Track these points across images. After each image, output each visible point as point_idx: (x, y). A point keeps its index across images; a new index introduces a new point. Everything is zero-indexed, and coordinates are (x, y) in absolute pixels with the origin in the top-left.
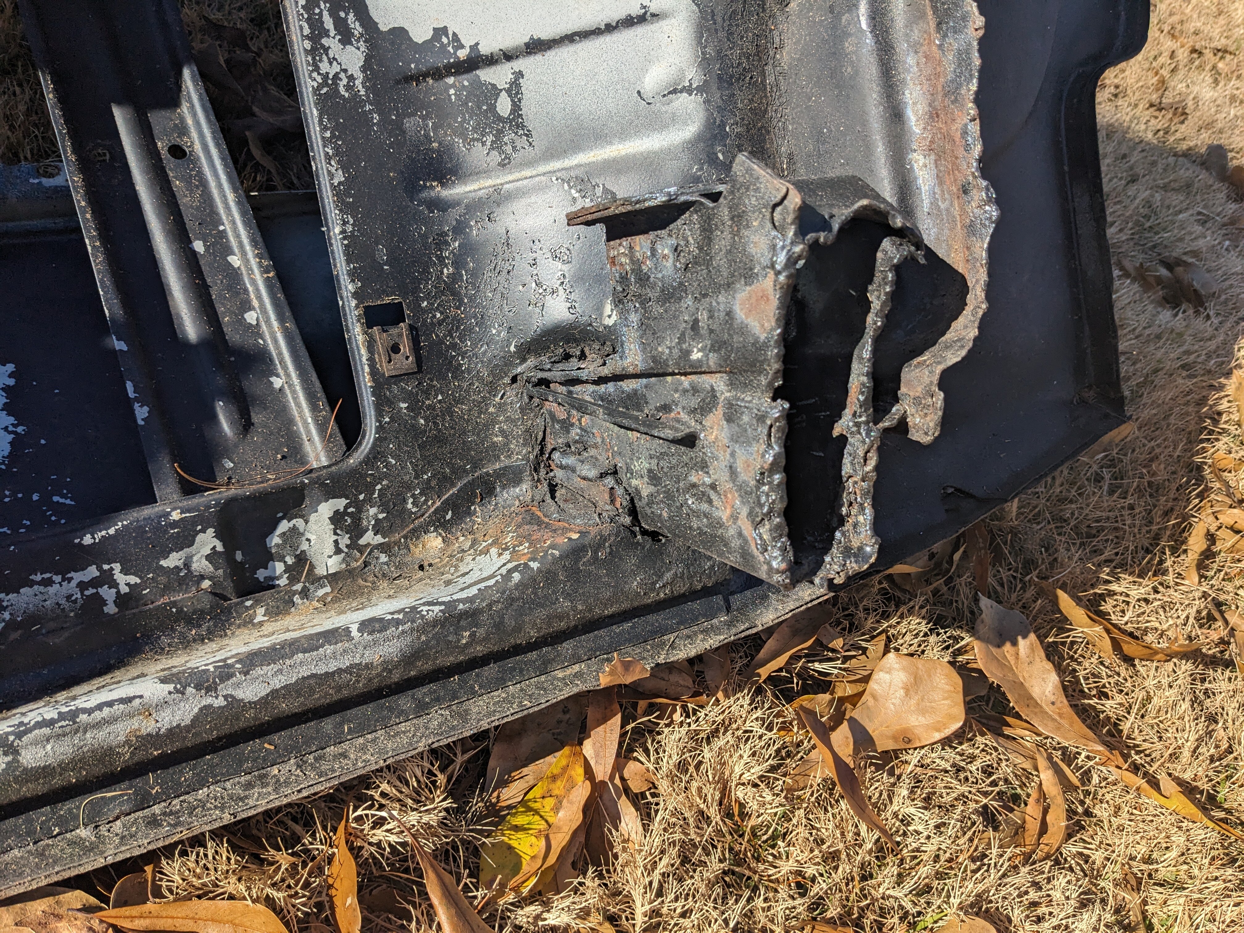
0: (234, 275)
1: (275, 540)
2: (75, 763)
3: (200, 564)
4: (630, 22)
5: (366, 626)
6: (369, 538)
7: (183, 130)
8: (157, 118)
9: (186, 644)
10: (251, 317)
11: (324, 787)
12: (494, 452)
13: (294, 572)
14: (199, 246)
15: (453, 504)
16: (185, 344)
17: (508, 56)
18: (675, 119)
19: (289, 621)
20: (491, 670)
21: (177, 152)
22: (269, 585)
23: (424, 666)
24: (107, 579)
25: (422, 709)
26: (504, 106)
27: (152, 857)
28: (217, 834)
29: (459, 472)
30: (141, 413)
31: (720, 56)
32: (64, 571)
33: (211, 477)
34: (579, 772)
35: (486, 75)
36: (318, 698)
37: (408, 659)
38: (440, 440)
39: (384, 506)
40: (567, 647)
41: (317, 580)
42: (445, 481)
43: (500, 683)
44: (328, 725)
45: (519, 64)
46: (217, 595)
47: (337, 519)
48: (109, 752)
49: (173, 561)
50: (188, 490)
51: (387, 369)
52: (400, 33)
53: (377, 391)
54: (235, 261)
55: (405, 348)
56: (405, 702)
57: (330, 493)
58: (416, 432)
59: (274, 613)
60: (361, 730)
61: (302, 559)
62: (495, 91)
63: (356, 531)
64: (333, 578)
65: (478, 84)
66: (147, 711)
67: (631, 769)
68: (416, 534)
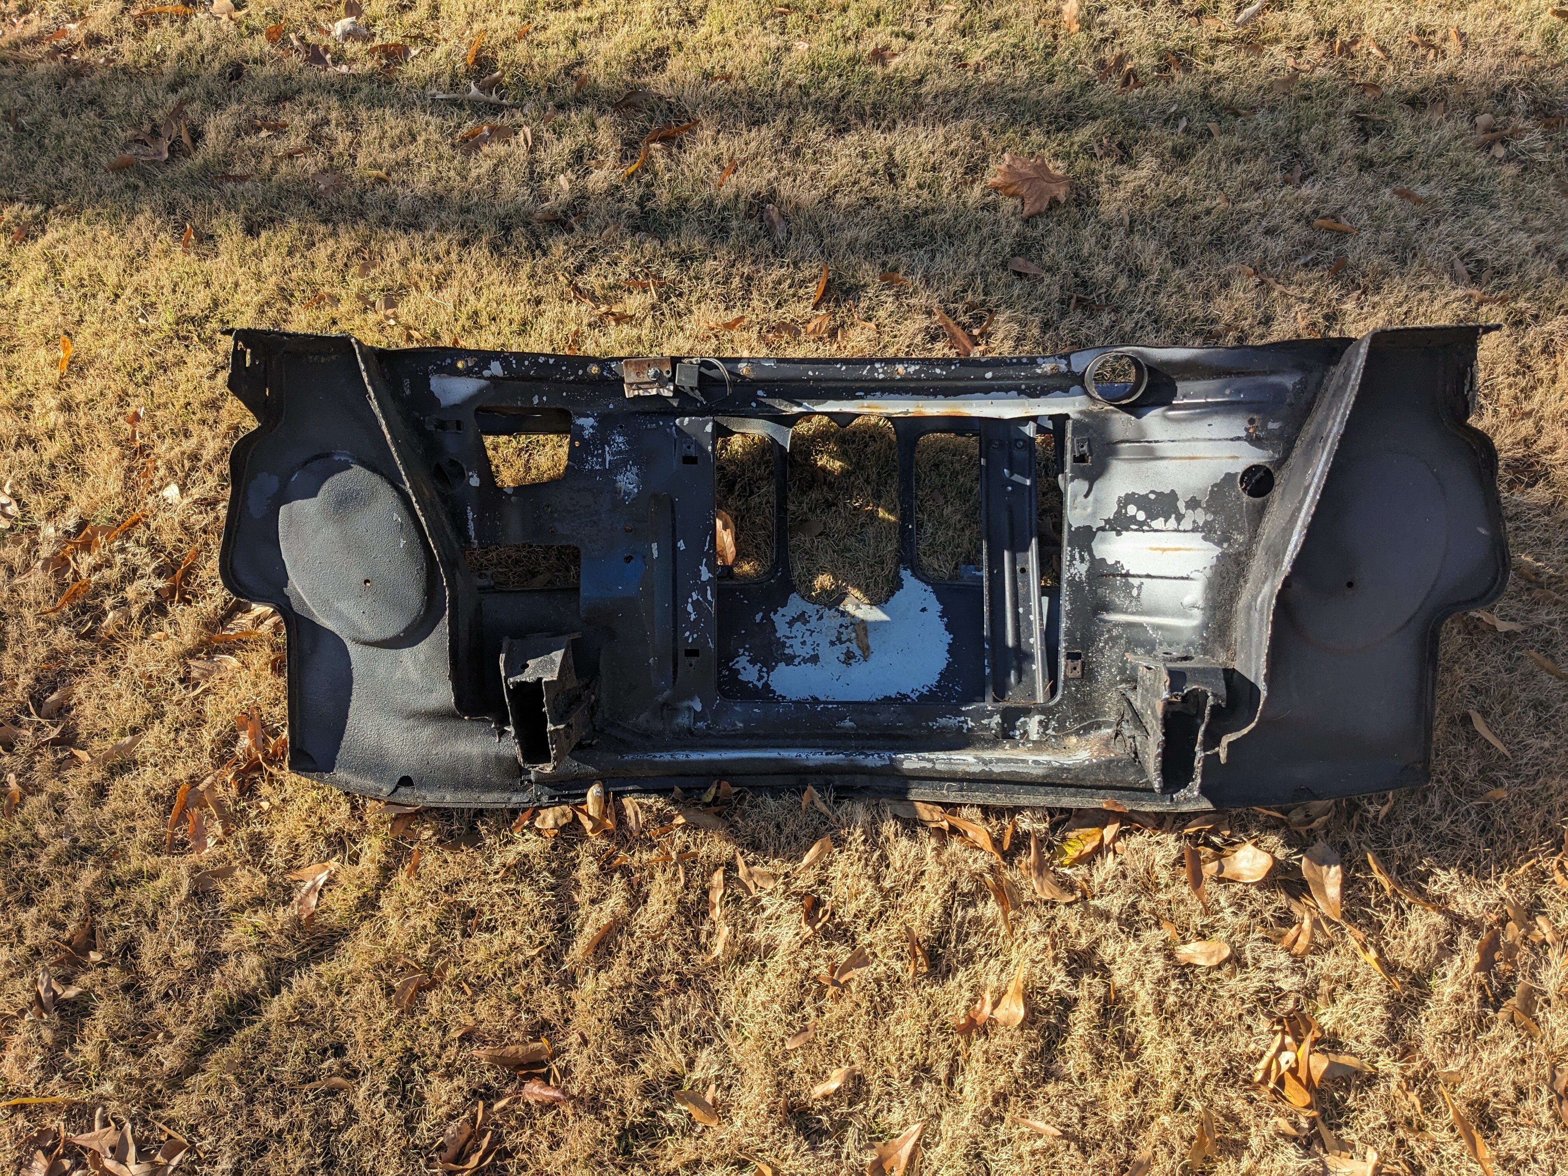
0: (1030, 623)
1: (1018, 723)
2: (948, 772)
3: (993, 725)
4: (1182, 578)
5: (1034, 762)
6: (1050, 732)
7: (1027, 562)
8: (1019, 555)
9: (983, 749)
10: (1032, 641)
11: (1010, 805)
12: (1104, 714)
13: (1022, 736)
14: (1021, 610)
15: (1084, 728)
16: (1007, 647)
17: (1139, 576)
18: (1191, 616)
19: (1015, 752)
20: (1073, 790)
21: (1023, 570)
22: (1013, 738)
23: (1049, 780)
24: (966, 722)
25: (1046, 794)
26: (1135, 592)
27: (960, 805)
28: (979, 806)
29: (1089, 717)
30: (988, 671)
31: (1213, 599)
32: (955, 716)
33: (1003, 697)
34: (1098, 837)
35: (1131, 580)
36: (1014, 778)
37: (1045, 777)
38: (1085, 704)
39: (1058, 722)
40: (1102, 792)
41: (1028, 740)
42: (1083, 719)
43: (1075, 796)
44: (1017, 787)
45: (1143, 580)
46: (996, 736)
47: (1040, 722)
48: (956, 772)
49: (985, 722)
50: (995, 701)
51: (1070, 675)
52: (1104, 560)
53: (1065, 682)
54: (1032, 617)
55: (1079, 669)
56: (1042, 789)
57: (1040, 713)
58: (1076, 699)
59: (1012, 747)
60: (1025, 793)
61: (1026, 732)
62: (1133, 586)
63: (1046, 728)
64: (1034, 742)
65: (1127, 582)
66: (968, 765)
67: (1118, 844)
68: (1067, 735)
